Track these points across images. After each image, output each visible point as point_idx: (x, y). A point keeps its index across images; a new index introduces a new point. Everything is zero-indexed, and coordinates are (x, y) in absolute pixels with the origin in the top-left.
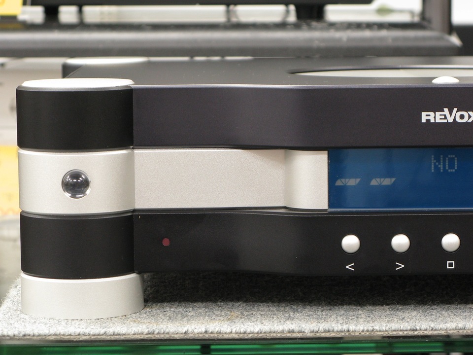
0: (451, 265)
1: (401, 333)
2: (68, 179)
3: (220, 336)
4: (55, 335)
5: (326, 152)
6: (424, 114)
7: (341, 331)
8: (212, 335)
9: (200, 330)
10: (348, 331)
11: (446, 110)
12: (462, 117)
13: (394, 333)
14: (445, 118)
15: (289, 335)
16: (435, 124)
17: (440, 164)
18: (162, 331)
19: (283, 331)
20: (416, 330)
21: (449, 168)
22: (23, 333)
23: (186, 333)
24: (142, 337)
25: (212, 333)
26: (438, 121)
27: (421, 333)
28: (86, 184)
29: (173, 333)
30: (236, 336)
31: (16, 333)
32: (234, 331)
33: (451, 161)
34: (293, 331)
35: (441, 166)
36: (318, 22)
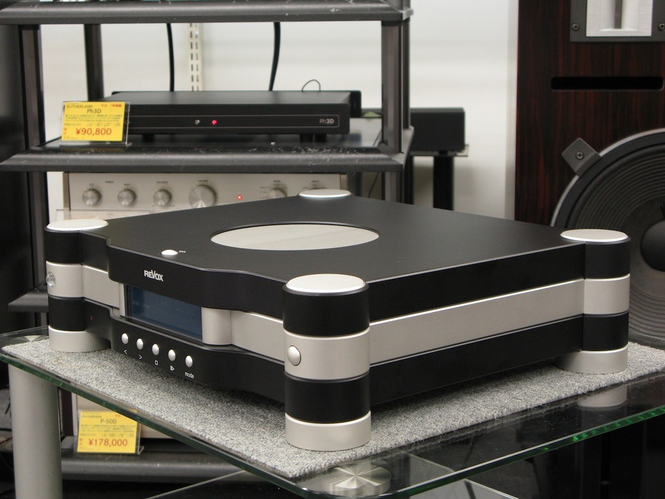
36: (312, 148)
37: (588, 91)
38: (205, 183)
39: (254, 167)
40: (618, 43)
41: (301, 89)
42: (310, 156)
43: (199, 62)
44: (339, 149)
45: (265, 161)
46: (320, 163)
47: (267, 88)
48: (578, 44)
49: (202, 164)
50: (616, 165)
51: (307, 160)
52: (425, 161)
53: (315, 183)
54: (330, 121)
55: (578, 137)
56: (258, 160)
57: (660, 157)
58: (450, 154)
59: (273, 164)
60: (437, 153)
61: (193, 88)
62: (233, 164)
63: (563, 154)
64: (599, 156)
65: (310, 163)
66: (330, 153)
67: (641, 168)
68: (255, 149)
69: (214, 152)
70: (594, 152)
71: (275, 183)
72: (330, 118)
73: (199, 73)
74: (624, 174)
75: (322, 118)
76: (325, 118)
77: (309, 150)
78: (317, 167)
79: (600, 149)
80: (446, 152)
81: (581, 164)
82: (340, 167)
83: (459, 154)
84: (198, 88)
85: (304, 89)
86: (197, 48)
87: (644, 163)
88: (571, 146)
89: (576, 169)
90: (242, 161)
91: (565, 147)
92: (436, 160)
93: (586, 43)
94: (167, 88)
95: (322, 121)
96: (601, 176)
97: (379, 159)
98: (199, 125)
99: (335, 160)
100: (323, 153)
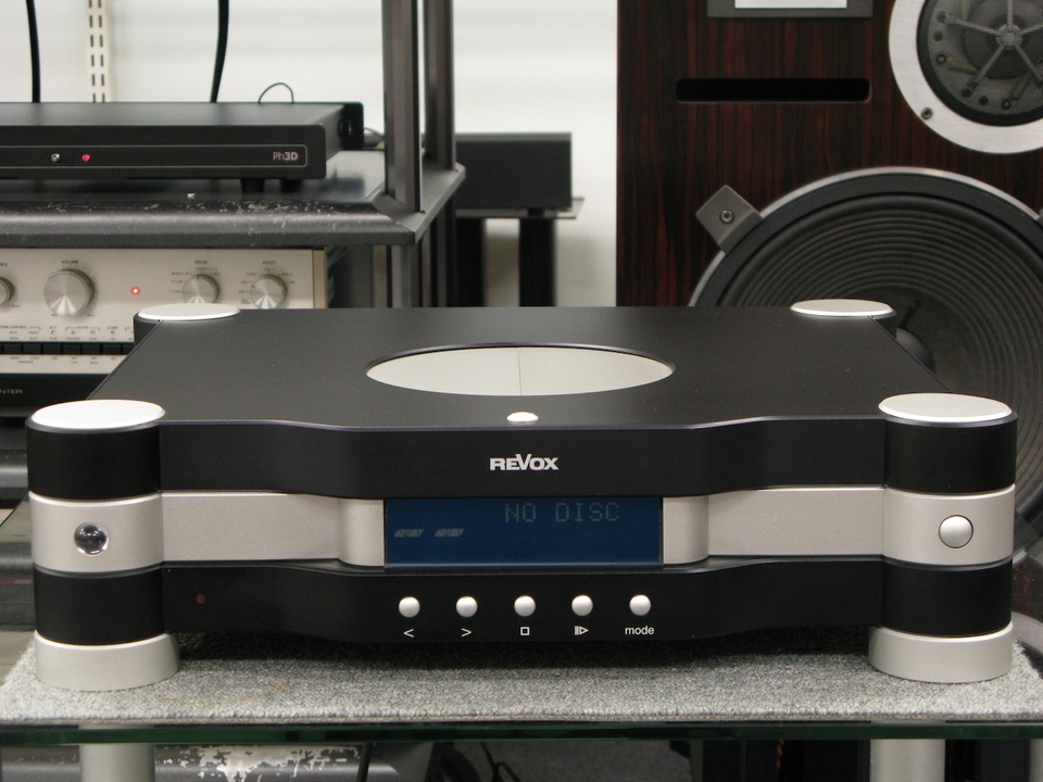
0: (525, 631)
1: (458, 719)
2: (82, 533)
3: (251, 721)
4: (62, 718)
5: (382, 501)
6: (493, 461)
7: (390, 716)
8: (242, 720)
9: (228, 714)
10: (398, 715)
11: (519, 456)
12: (537, 464)
13: (451, 718)
14: (518, 465)
15: (330, 720)
16: (506, 471)
17: (515, 511)
18: (185, 715)
19: (323, 716)
20: (476, 715)
21: (527, 518)
22: (24, 717)
23: (211, 717)
24: (162, 721)
25: (241, 717)
26: (509, 468)
27: (482, 718)
28: (101, 538)
29: (197, 717)
30: (269, 721)
31: (17, 716)
32: (267, 715)
33: (529, 510)
34: (334, 716)
35: (517, 516)
36: (256, 204)
37: (739, 103)
38: (73, 266)
39: (153, 237)
40: (792, 19)
41: (257, 100)
42: (251, 218)
43: (105, 51)
44: (305, 205)
45: (171, 226)
46: (269, 231)
47: (207, 97)
48: (722, 21)
49: (59, 232)
50: (789, 233)
51: (246, 225)
52: (502, 227)
53: (269, 266)
54: (292, 156)
55: (723, 185)
56: (160, 225)
57: (865, 218)
58: (548, 214)
59: (186, 231)
60: (524, 213)
61: (94, 96)
62: (115, 232)
63: (698, 213)
64: (759, 217)
65: (252, 230)
66: (288, 212)
67: (833, 237)
68: (155, 206)
69: (81, 211)
70: (753, 210)
71: (199, 265)
72: (291, 150)
73: (105, 70)
74: (804, 249)
75: (277, 150)
76: (283, 151)
77: (251, 206)
78: (263, 236)
79: (760, 206)
80: (539, 211)
81: (728, 231)
82: (305, 236)
83: (561, 214)
84: (103, 96)
85: (263, 100)
86: (101, 25)
87: (838, 229)
88: (711, 199)
89: (720, 242)
90: (131, 226)
91: (702, 202)
92: (524, 225)
93: (735, 20)
94: (29, 98)
95: (277, 155)
96: (764, 251)
97: (373, 224)
98: (59, 162)
99: (295, 225)
100: (277, 212)
